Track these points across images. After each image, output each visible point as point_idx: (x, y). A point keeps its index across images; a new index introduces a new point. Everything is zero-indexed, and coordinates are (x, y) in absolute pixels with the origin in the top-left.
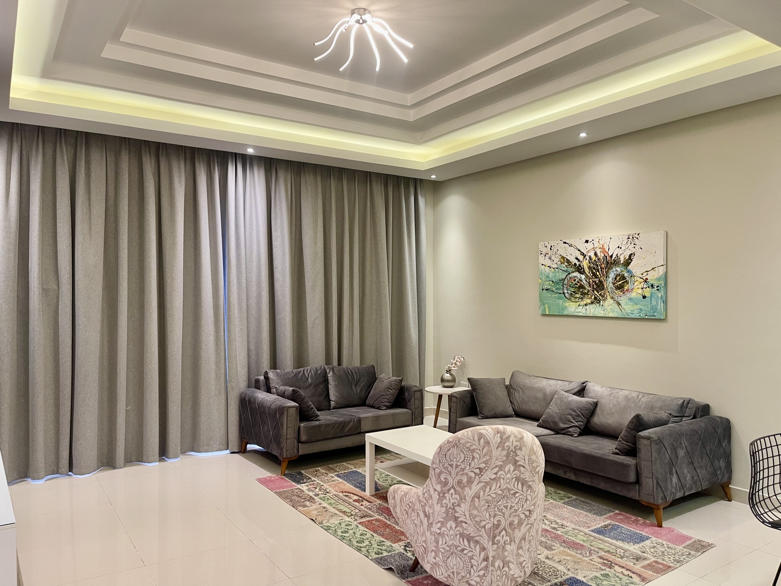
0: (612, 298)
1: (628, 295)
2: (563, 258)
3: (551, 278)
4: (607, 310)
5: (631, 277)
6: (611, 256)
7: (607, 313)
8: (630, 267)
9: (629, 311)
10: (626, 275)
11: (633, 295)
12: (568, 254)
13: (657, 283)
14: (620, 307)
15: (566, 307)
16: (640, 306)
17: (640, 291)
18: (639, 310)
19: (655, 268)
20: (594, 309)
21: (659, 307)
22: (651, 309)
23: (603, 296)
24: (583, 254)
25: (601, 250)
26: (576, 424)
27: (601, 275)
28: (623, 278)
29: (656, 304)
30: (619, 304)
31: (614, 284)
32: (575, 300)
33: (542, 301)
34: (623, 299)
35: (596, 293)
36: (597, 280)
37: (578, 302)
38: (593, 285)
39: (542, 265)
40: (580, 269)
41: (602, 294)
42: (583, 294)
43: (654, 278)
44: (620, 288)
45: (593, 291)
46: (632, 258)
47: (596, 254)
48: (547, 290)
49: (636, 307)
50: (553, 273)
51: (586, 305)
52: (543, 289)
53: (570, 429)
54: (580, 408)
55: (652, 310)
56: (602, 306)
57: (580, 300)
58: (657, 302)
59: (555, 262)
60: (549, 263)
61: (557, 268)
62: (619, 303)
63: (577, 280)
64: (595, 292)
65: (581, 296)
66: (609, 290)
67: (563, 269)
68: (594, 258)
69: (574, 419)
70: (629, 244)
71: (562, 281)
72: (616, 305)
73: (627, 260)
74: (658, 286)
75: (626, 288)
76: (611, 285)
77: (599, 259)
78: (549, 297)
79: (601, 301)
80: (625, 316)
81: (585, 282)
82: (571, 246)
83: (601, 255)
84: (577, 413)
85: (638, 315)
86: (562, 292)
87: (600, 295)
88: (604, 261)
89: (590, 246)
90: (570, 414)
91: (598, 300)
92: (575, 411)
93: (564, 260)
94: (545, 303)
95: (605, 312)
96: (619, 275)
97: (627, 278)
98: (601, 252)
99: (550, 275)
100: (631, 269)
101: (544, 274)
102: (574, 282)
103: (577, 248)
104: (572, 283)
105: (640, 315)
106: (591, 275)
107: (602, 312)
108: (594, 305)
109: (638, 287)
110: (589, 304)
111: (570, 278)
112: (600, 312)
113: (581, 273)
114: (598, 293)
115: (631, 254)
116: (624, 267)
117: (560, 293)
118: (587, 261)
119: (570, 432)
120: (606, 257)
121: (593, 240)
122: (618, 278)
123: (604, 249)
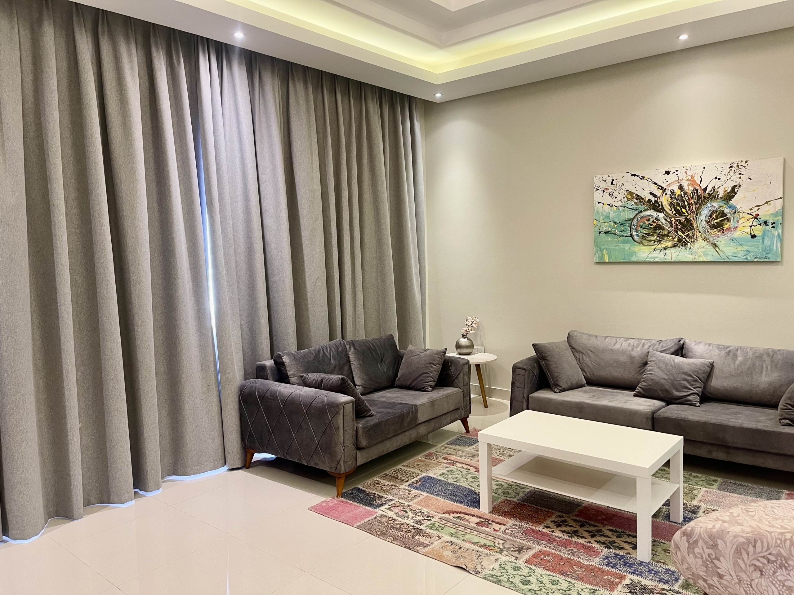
0: (705, 239)
1: (729, 235)
2: (631, 193)
3: (613, 218)
4: (697, 253)
5: (735, 212)
6: (705, 189)
7: (697, 257)
8: (733, 202)
9: (731, 254)
10: (726, 211)
11: (737, 234)
12: (638, 188)
13: (773, 220)
14: (717, 249)
15: (636, 253)
16: (747, 248)
17: (748, 230)
18: (746, 252)
19: (770, 201)
20: (677, 253)
21: (775, 248)
22: (762, 249)
23: (690, 238)
24: (662, 188)
25: (689, 182)
26: (695, 391)
27: (689, 213)
28: (723, 214)
29: (771, 244)
30: (715, 246)
31: (708, 222)
32: (648, 244)
33: (598, 246)
34: (722, 240)
35: (682, 234)
36: (683, 219)
37: (653, 245)
38: (677, 225)
39: (599, 203)
40: (656, 207)
41: (690, 235)
42: (662, 236)
43: (769, 213)
44: (718, 226)
45: (677, 232)
46: (736, 190)
47: (681, 188)
48: (605, 233)
49: (740, 248)
50: (615, 212)
51: (665, 249)
52: (600, 233)
53: (690, 398)
54: (696, 371)
55: (764, 251)
56: (690, 249)
57: (656, 243)
58: (771, 241)
59: (619, 198)
60: (610, 200)
61: (622, 206)
62: (715, 244)
63: (651, 220)
64: (679, 233)
65: (658, 238)
66: (701, 229)
67: (631, 207)
68: (678, 192)
69: (692, 385)
70: (732, 173)
71: (629, 222)
72: (712, 247)
73: (728, 193)
74: (774, 223)
75: (726, 226)
76: (704, 223)
77: (685, 194)
78: (609, 241)
79: (689, 244)
80: (724, 259)
81: (664, 221)
82: (643, 178)
83: (689, 189)
84: (694, 378)
85: (744, 257)
86: (628, 234)
87: (687, 236)
88: (693, 195)
89: (672, 178)
90: (685, 380)
91: (684, 242)
92: (690, 376)
93: (632, 197)
94: (603, 249)
95: (694, 257)
96: (716, 211)
97: (729, 215)
98: (688, 185)
99: (611, 215)
100: (735, 204)
101: (602, 215)
102: (648, 223)
103: (652, 182)
104: (645, 223)
105: (746, 258)
106: (674, 212)
107: (690, 256)
108: (677, 248)
109: (744, 224)
110: (670, 247)
111: (642, 217)
112: (686, 257)
113: (658, 211)
114: (684, 233)
115: (736, 186)
116: (724, 202)
117: (627, 236)
118: (668, 196)
119: (690, 401)
120: (697, 190)
121: (677, 171)
122: (715, 215)
123: (694, 181)
